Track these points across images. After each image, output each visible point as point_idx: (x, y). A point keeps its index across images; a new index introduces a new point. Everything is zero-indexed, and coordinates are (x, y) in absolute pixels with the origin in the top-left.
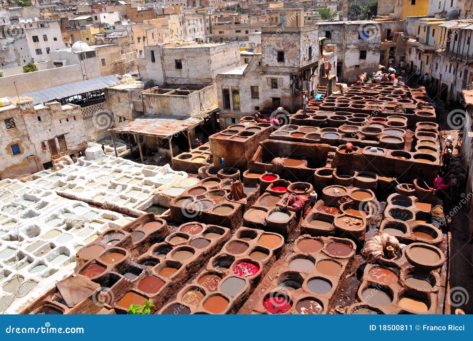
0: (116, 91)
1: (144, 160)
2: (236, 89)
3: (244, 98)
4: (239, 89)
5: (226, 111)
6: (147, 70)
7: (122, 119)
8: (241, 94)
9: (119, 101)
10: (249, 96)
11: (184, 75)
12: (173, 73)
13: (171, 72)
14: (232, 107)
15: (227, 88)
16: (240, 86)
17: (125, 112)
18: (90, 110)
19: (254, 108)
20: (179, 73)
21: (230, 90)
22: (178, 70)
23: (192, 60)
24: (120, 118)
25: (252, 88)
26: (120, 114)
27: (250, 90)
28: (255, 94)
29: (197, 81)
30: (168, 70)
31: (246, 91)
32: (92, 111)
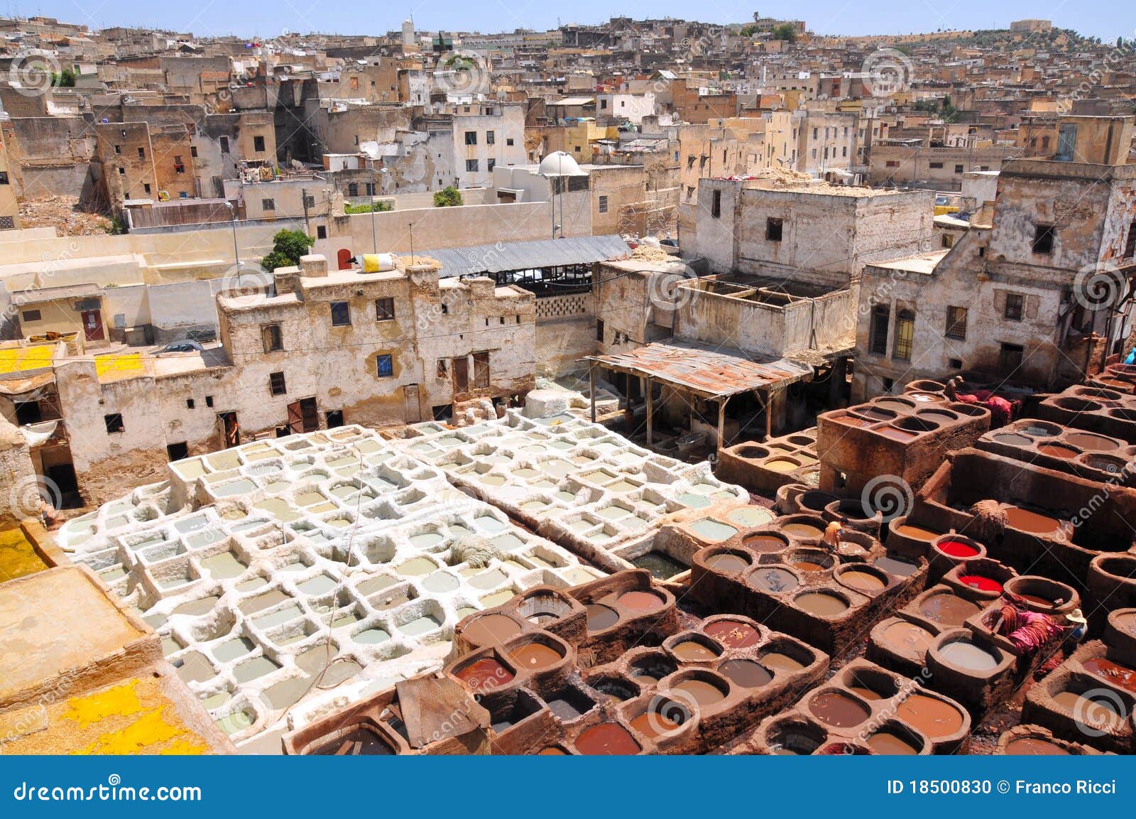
0: (619, 272)
1: (654, 441)
2: (909, 307)
3: (925, 334)
4: (915, 308)
5: (873, 359)
6: (699, 234)
7: (622, 339)
8: (919, 320)
9: (622, 296)
10: (937, 331)
11: (784, 257)
12: (757, 248)
13: (755, 245)
14: (889, 351)
15: (886, 302)
16: (919, 301)
17: (631, 324)
18: (555, 305)
19: (947, 363)
20: (773, 250)
21: (893, 307)
22: (770, 242)
23: (808, 223)
24: (618, 336)
25: (952, 310)
26: (618, 324)
27: (944, 315)
28: (955, 326)
29: (813, 276)
30: (748, 240)
31: (933, 316)
32: (558, 309)
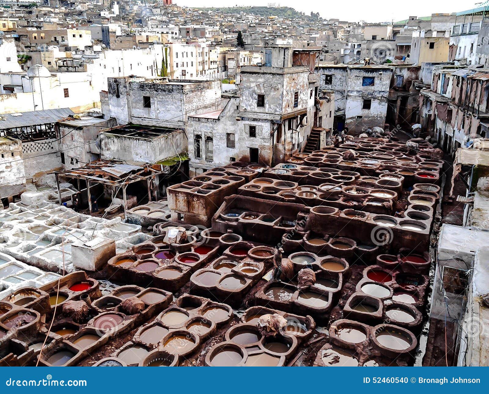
0: (69, 126)
2: (210, 135)
3: (218, 147)
4: (213, 135)
5: (197, 161)
6: (110, 106)
7: (74, 162)
8: (214, 141)
9: (72, 139)
10: (224, 144)
11: (153, 115)
12: (140, 111)
13: (138, 110)
14: (204, 156)
15: (200, 133)
16: (214, 131)
17: (78, 153)
18: (35, 146)
19: (229, 159)
20: (147, 112)
21: (203, 137)
22: (147, 108)
23: (163, 98)
24: (72, 160)
25: (228, 135)
26: (72, 154)
27: (225, 137)
28: (231, 144)
29: (167, 123)
30: (135, 108)
31: (221, 138)
32: (37, 148)
